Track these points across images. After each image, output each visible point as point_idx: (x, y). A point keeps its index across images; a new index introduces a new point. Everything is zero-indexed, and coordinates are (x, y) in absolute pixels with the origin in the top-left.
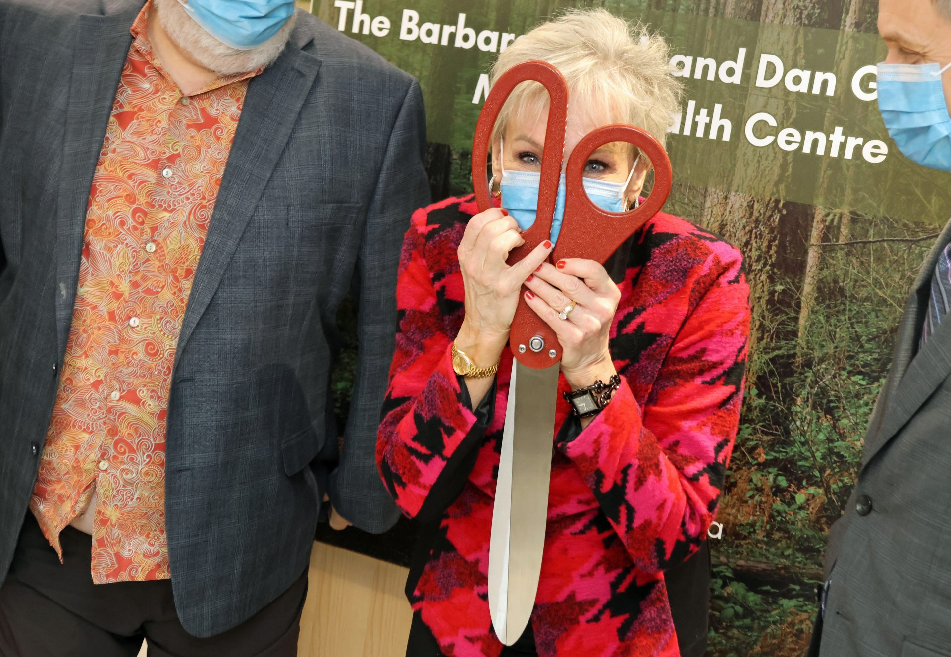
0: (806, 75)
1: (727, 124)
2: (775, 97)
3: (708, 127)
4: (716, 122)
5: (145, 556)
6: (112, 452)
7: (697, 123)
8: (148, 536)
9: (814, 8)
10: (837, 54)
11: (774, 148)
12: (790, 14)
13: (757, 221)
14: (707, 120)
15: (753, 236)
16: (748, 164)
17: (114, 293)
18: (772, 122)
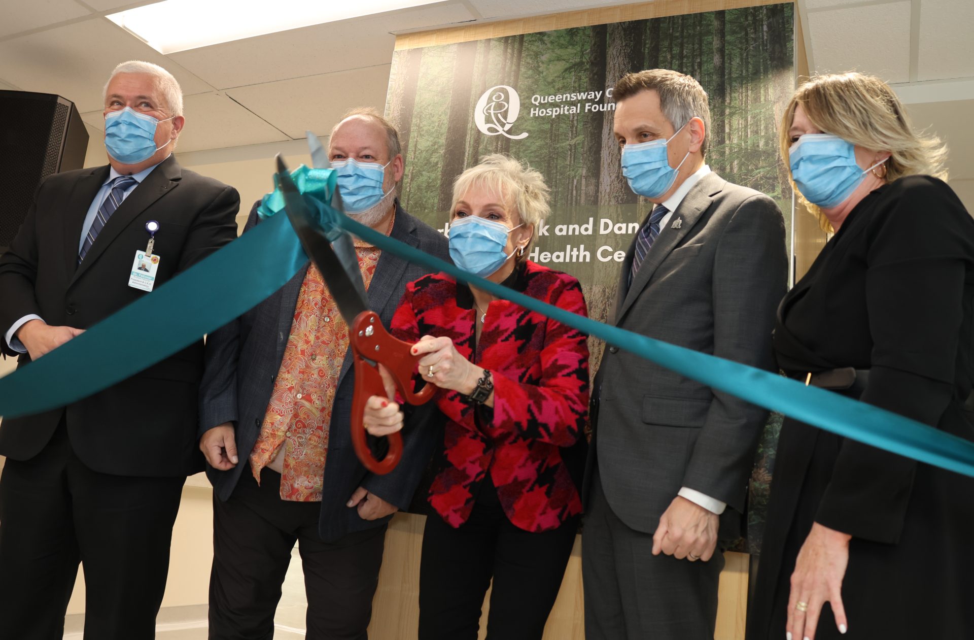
0: (624, 226)
1: (588, 254)
2: (610, 238)
3: (578, 256)
4: (582, 253)
5: (305, 488)
6: (294, 427)
7: (572, 255)
8: (308, 477)
9: (623, 195)
10: (638, 214)
11: (612, 262)
12: (612, 200)
13: (608, 298)
14: (577, 253)
15: (607, 305)
16: (600, 271)
17: (305, 340)
18: (610, 249)
